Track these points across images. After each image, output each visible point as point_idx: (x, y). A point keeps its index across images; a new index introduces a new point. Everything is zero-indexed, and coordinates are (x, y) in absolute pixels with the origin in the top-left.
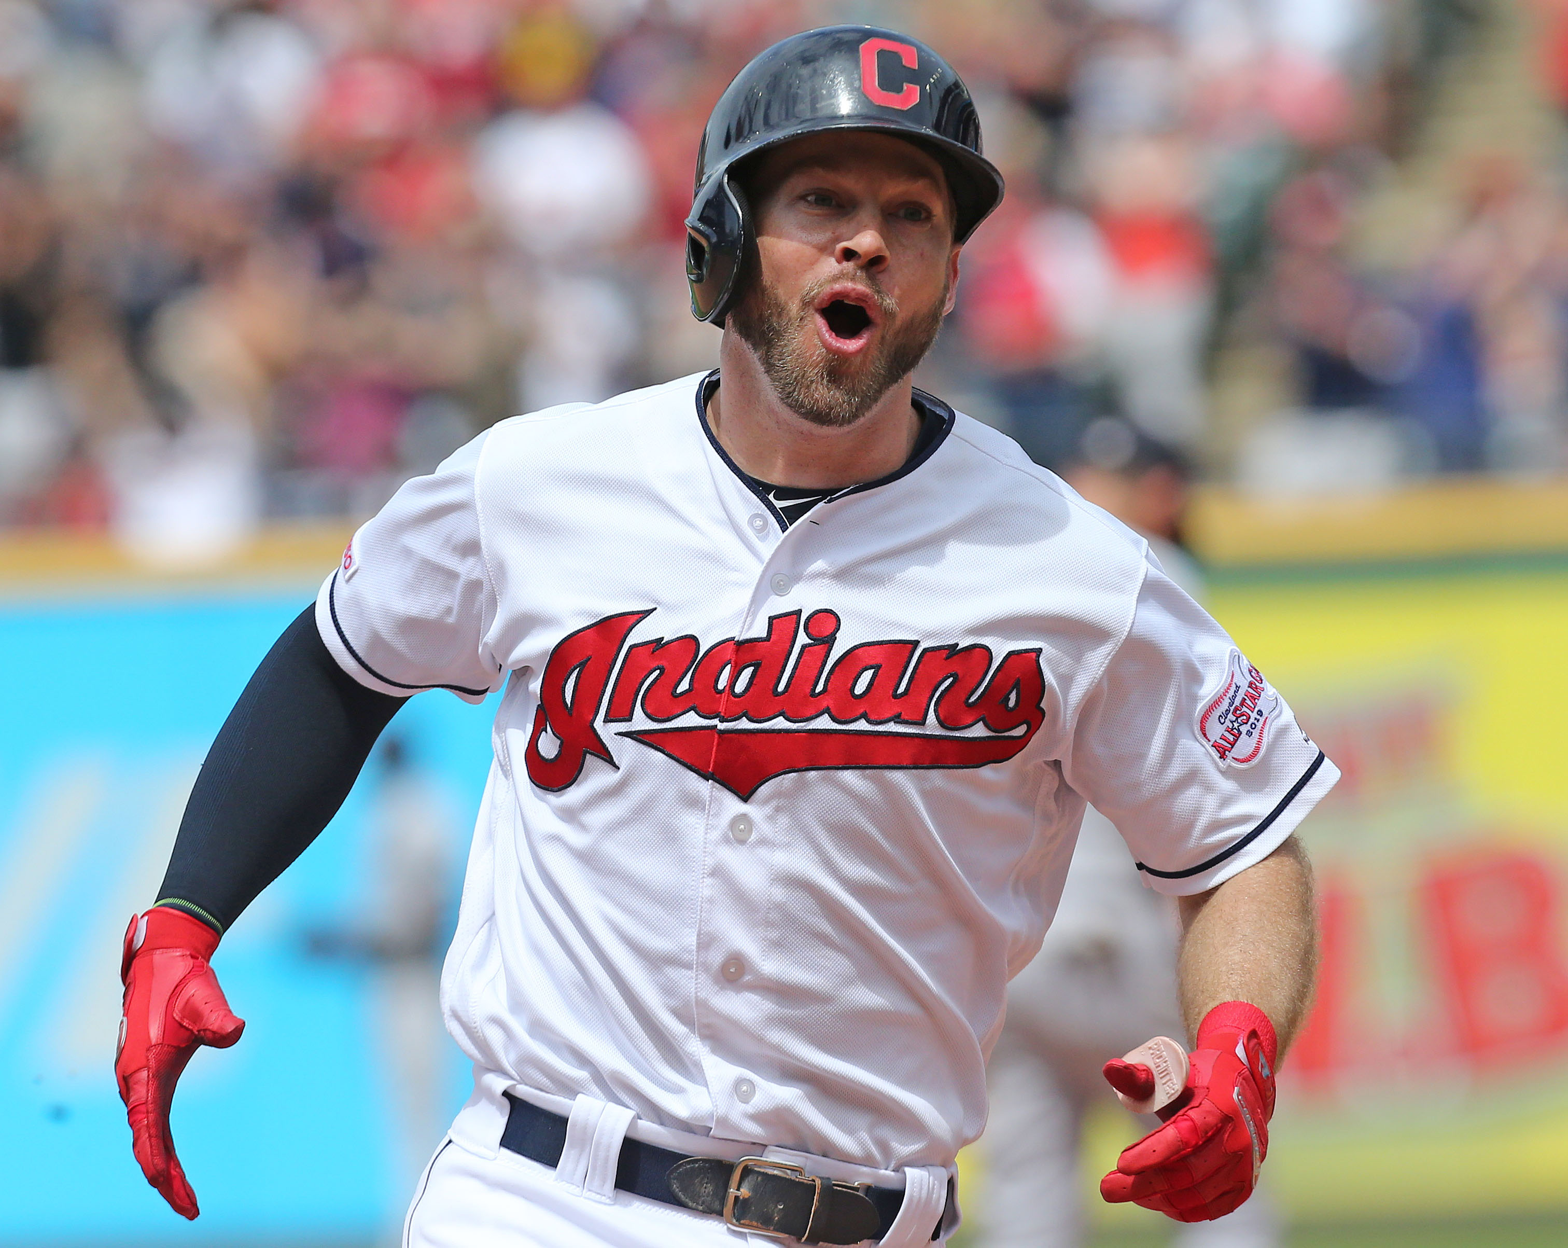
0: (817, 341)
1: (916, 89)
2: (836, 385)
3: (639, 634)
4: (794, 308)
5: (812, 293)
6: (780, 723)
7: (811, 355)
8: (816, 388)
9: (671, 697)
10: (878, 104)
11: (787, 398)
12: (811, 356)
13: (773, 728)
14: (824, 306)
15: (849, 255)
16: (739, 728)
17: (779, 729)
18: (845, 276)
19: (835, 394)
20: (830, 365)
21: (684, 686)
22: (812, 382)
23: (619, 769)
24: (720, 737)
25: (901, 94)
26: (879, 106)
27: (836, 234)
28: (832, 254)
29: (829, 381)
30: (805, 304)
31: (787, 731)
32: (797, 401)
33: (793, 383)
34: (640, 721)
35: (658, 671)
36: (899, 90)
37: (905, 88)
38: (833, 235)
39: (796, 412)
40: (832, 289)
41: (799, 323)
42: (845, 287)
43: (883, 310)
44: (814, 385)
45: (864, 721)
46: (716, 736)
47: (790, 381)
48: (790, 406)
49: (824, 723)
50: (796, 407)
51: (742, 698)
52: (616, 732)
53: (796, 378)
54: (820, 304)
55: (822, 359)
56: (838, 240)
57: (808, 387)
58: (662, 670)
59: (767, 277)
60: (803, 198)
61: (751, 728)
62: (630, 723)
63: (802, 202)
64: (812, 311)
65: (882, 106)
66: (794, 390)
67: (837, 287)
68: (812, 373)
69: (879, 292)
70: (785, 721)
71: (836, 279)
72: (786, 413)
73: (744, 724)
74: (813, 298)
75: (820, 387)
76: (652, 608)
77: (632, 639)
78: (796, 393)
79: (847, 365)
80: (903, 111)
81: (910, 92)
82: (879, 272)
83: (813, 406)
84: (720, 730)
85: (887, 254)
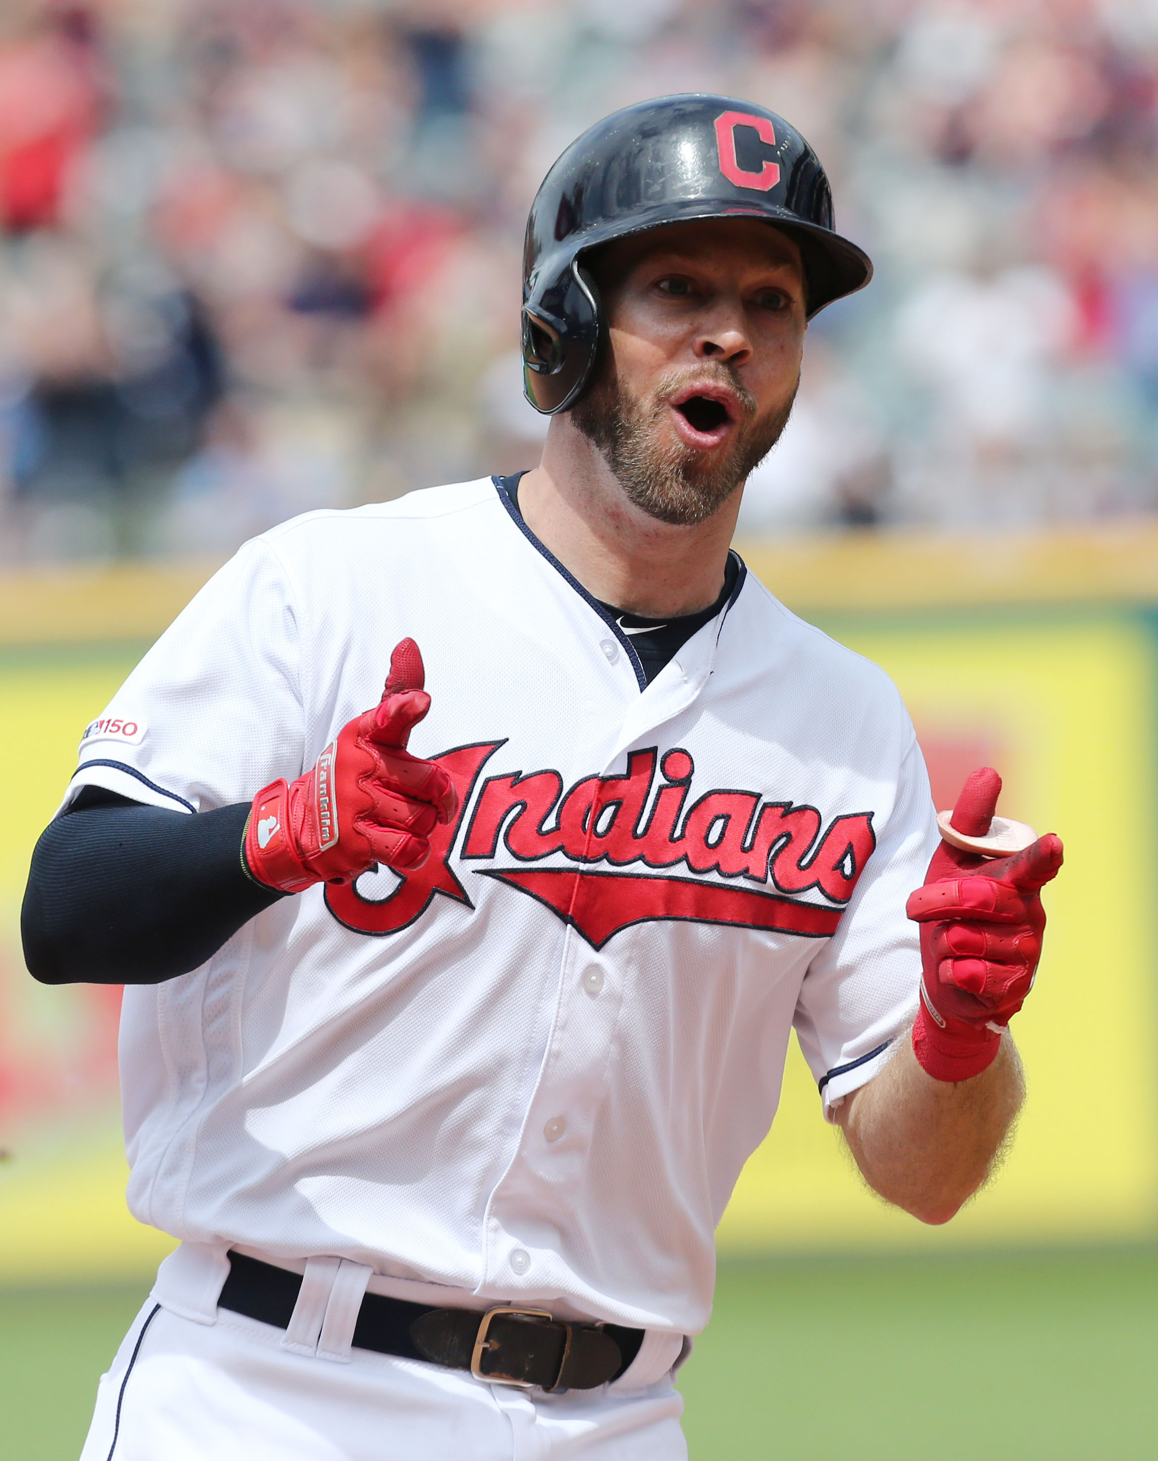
0: (673, 436)
1: (776, 166)
2: (691, 482)
3: (495, 766)
4: (647, 404)
5: (669, 389)
6: (639, 868)
7: (666, 450)
8: (671, 486)
9: (537, 835)
10: (738, 186)
11: (639, 498)
12: (667, 452)
13: (632, 872)
14: (682, 402)
15: (709, 349)
16: (599, 870)
17: (639, 874)
18: (706, 373)
19: (690, 492)
20: (686, 461)
21: (550, 823)
22: (666, 479)
23: (475, 909)
24: (582, 878)
25: (760, 174)
26: (740, 187)
27: (695, 325)
28: (691, 346)
29: (684, 478)
30: (661, 400)
31: (647, 877)
32: (650, 501)
33: (646, 481)
34: (503, 859)
35: (519, 807)
36: (759, 169)
37: (764, 166)
38: (691, 327)
39: (647, 510)
40: (692, 386)
41: (654, 418)
42: (706, 385)
43: (744, 408)
44: (668, 483)
45: (716, 873)
46: (578, 877)
47: (644, 478)
48: (641, 505)
49: (681, 870)
50: (649, 507)
51: (604, 838)
52: (474, 870)
53: (650, 476)
54: (677, 400)
55: (678, 455)
56: (695, 331)
57: (663, 484)
58: (524, 806)
59: (621, 370)
60: (656, 284)
61: (611, 871)
62: (492, 860)
63: (656, 291)
64: (667, 406)
65: (743, 188)
66: (648, 489)
67: (698, 384)
68: (667, 470)
69: (741, 389)
70: (645, 865)
71: (696, 375)
72: (635, 513)
73: (605, 866)
74: (669, 395)
75: (675, 485)
76: (503, 738)
77: (488, 771)
78: (649, 492)
79: (703, 460)
80: (765, 192)
81: (770, 170)
82: (740, 366)
83: (667, 505)
84: (582, 871)
85: (750, 348)
